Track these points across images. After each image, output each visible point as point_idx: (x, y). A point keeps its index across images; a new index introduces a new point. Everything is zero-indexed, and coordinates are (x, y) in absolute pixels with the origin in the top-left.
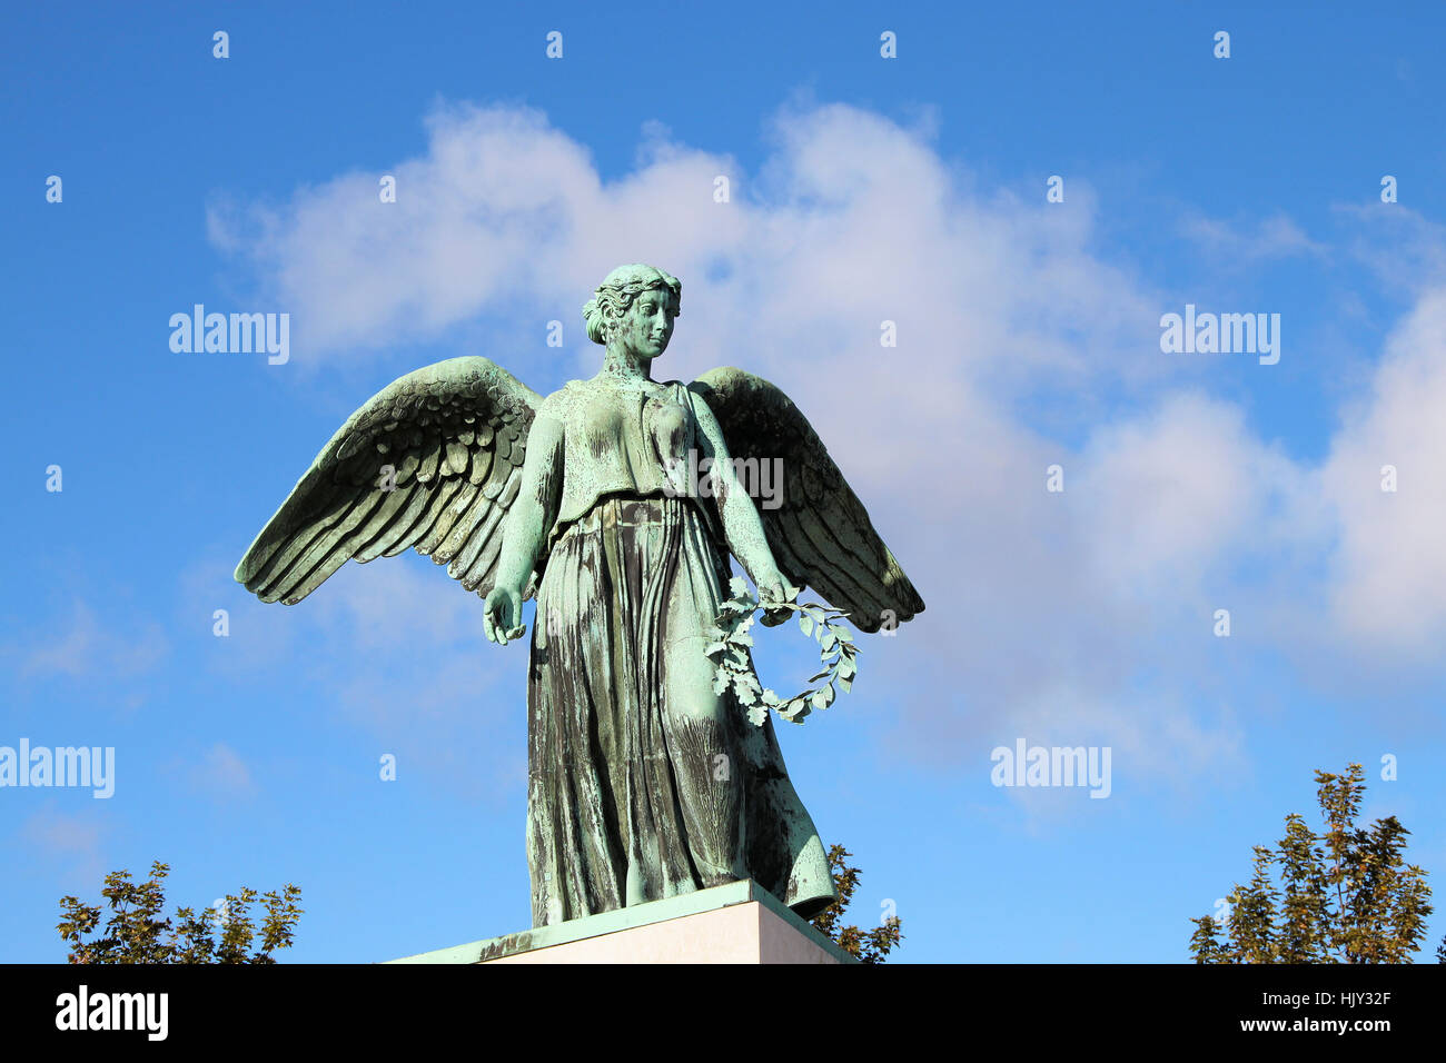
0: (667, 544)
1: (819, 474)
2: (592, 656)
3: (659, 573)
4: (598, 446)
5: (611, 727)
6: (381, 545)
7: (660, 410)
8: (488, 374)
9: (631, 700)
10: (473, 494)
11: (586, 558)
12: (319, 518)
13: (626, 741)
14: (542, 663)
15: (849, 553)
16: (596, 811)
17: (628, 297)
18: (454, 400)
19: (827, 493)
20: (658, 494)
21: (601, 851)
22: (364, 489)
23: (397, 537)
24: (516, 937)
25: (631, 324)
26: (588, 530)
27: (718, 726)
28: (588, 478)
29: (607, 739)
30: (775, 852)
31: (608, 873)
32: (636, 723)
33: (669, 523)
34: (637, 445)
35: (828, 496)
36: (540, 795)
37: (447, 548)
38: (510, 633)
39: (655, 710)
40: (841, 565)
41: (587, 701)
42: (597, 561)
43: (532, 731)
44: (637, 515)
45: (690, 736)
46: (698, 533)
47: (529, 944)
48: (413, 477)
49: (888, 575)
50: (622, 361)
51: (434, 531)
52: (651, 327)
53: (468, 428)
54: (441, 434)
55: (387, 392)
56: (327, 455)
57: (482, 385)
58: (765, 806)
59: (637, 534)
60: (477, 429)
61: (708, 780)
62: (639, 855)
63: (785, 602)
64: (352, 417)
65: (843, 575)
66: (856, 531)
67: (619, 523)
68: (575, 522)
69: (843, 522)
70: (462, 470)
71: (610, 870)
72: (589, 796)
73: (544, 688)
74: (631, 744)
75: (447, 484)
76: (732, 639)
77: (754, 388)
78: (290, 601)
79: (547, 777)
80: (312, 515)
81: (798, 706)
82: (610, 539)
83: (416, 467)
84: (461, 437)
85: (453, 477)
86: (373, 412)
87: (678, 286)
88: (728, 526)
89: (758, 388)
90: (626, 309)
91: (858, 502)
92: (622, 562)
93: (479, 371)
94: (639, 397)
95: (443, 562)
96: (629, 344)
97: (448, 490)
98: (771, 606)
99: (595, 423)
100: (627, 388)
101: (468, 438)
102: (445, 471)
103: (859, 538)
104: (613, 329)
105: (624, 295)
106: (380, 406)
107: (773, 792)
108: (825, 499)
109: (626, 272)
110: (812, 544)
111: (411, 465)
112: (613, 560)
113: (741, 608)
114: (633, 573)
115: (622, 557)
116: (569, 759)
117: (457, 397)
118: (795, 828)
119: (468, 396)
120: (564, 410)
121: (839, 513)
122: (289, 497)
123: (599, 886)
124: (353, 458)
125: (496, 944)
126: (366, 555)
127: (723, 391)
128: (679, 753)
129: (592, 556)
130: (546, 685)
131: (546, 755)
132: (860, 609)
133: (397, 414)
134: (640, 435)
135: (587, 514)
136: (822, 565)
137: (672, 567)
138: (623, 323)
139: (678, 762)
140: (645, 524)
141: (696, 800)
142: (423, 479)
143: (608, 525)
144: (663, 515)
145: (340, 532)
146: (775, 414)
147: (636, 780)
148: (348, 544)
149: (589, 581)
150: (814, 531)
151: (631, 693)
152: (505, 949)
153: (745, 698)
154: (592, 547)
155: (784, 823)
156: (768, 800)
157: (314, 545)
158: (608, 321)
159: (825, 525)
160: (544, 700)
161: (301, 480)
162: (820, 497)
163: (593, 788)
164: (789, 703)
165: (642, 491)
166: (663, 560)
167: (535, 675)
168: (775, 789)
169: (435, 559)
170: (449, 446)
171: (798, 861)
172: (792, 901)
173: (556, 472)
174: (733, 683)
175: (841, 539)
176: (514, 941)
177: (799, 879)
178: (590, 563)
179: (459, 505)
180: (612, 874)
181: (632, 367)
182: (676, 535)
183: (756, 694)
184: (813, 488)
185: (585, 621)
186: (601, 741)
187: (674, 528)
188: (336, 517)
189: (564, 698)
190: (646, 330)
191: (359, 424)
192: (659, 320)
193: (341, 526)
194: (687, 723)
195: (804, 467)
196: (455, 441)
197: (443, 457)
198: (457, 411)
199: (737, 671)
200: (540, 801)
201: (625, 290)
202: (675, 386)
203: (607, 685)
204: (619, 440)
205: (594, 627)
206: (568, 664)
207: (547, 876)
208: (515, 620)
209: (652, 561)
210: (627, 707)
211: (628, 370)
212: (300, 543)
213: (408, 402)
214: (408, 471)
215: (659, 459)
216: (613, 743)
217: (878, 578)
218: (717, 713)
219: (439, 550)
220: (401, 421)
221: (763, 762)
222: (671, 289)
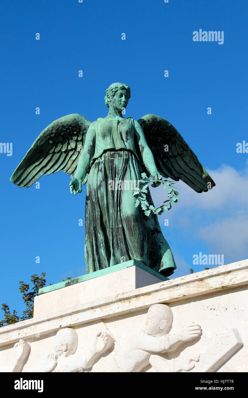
0: (124, 164)
1: (181, 146)
2: (101, 197)
3: (121, 172)
4: (104, 136)
5: (107, 218)
6: (52, 170)
7: (123, 125)
8: (79, 118)
9: (112, 210)
10: (77, 154)
11: (100, 169)
12: (34, 163)
13: (111, 222)
14: (88, 200)
15: (192, 170)
16: (102, 243)
17: (114, 92)
18: (70, 127)
19: (184, 152)
20: (121, 150)
21: (104, 255)
22: (47, 154)
23: (57, 168)
24: (74, 279)
25: (115, 100)
26: (101, 161)
27: (136, 216)
28: (101, 146)
29: (106, 222)
30: (157, 255)
31: (105, 261)
32: (113, 217)
33: (124, 157)
34: (116, 136)
35: (185, 153)
36: (87, 238)
37: (71, 170)
38: (77, 191)
39: (119, 213)
40: (190, 173)
41: (99, 211)
42: (103, 170)
43: (86, 220)
44: (115, 156)
45: (128, 219)
46: (134, 161)
47: (77, 281)
48: (60, 150)
49: (204, 175)
50: (113, 111)
51: (67, 165)
52: (121, 101)
53: (75, 135)
54: (67, 137)
55: (50, 125)
56: (35, 144)
57: (77, 122)
58: (154, 241)
59: (115, 161)
60: (77, 135)
61: (133, 233)
62: (114, 255)
63: (158, 180)
64: (42, 133)
65: (191, 176)
66: (194, 163)
67: (110, 158)
68: (97, 159)
69: (190, 160)
70: (74, 147)
71: (106, 260)
72: (100, 239)
73: (88, 208)
74: (112, 223)
75: (70, 152)
76: (141, 191)
77: (158, 120)
78: (27, 187)
79: (89, 233)
80: (32, 162)
81: (160, 210)
82: (107, 163)
83: (61, 147)
84: (73, 138)
85: (72, 150)
86: (47, 131)
87: (129, 89)
88: (144, 159)
89: (160, 120)
90: (113, 96)
91: (194, 154)
92: (110, 170)
93: (76, 118)
94: (117, 122)
95: (70, 174)
96: (115, 106)
97: (71, 153)
98: (154, 181)
99: (103, 129)
100: (114, 119)
101: (75, 138)
102: (69, 148)
103: (195, 165)
104: (110, 102)
105: (113, 92)
106: (49, 129)
107: (156, 237)
108: (184, 153)
109: (114, 85)
110: (181, 167)
111: (60, 146)
112: (108, 169)
113: (144, 182)
114: (114, 173)
115: (110, 168)
116: (95, 228)
117: (70, 126)
118: (163, 247)
119: (74, 125)
120: (96, 126)
121: (189, 157)
122: (25, 157)
123: (104, 265)
124: (42, 145)
125: (69, 282)
126: (48, 173)
127: (148, 121)
128: (125, 225)
129: (102, 168)
130: (89, 207)
131: (89, 227)
132: (197, 186)
133: (54, 131)
134: (117, 132)
135: (101, 156)
136: (184, 173)
137: (125, 171)
138: (113, 100)
139: (125, 228)
140: (117, 158)
141: (130, 239)
142: (63, 150)
143: (107, 159)
144: (123, 155)
145: (40, 167)
146: (166, 128)
147: (114, 233)
148: (43, 170)
149: (101, 175)
150: (181, 163)
151: (112, 208)
152: (71, 283)
153: (144, 208)
154: (101, 166)
155: (160, 246)
156: (155, 239)
157: (33, 170)
158: (109, 100)
159: (184, 161)
160: (88, 211)
161: (28, 152)
162: (182, 153)
163: (101, 236)
164: (157, 209)
165: (117, 148)
166: (122, 169)
167: (87, 204)
168: (157, 236)
169: (67, 174)
170: (70, 141)
171: (163, 257)
172: (162, 269)
173: (93, 145)
174: (140, 204)
175: (189, 165)
176: (74, 280)
177: (164, 262)
178: (101, 171)
179: (74, 158)
180: (107, 261)
181: (116, 113)
182: (127, 161)
183: (147, 207)
184: (180, 151)
185: (99, 187)
186: (104, 222)
187: (126, 159)
188: (39, 162)
189: (93, 209)
190: (119, 102)
191: (43, 135)
192: (123, 99)
193: (41, 165)
194: (127, 216)
195: (176, 144)
196: (72, 139)
197: (69, 144)
198: (71, 130)
199: (143, 200)
200: (87, 240)
201: (113, 90)
202: (129, 118)
203: (106, 206)
204: (110, 135)
205: (102, 189)
206: (94, 200)
207: (89, 262)
208: (80, 187)
209: (120, 169)
210: (111, 212)
211: (115, 114)
212: (29, 170)
213: (57, 128)
214: (59, 148)
215: (122, 139)
216: (108, 223)
217: (201, 176)
218: (135, 213)
219: (69, 171)
220: (55, 134)
221: (153, 228)
222: (127, 90)
